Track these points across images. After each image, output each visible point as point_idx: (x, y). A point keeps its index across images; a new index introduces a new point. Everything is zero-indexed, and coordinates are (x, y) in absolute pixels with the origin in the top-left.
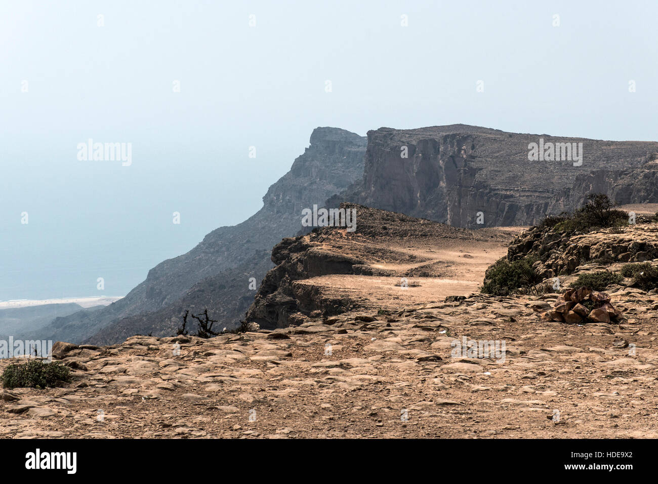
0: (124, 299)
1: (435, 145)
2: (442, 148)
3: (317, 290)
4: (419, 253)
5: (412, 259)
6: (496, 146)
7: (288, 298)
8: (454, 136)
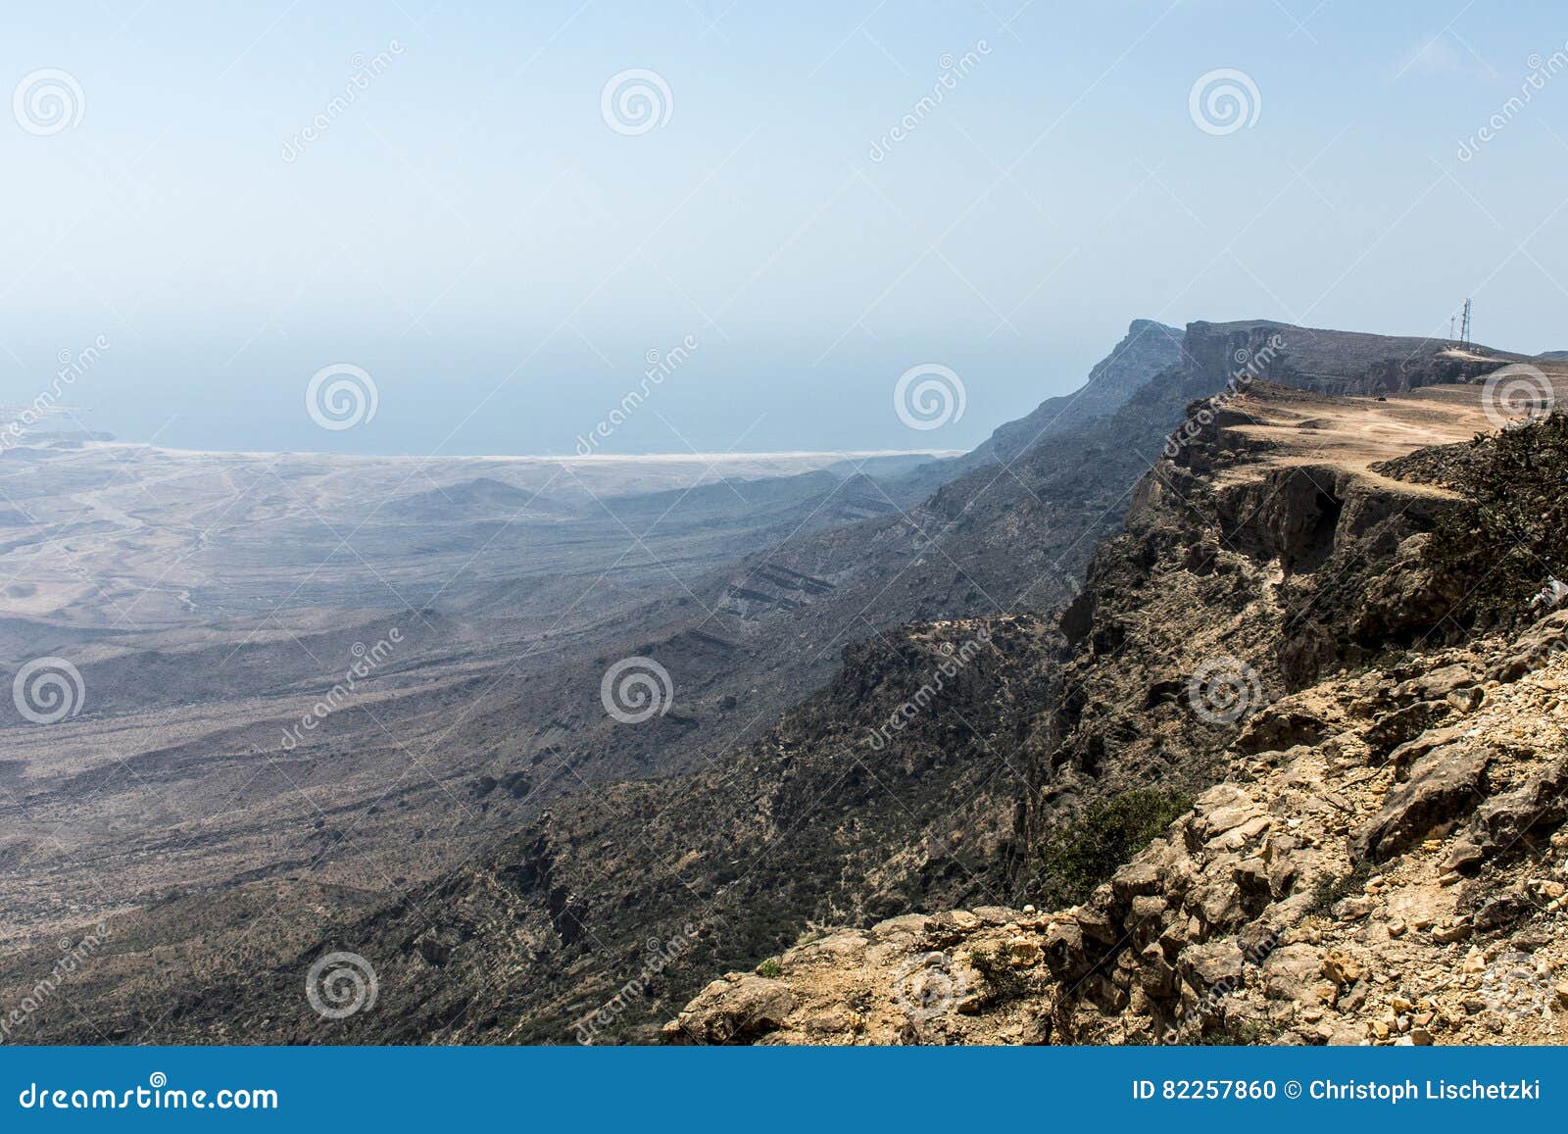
0: (975, 452)
1: (1245, 335)
2: (1251, 339)
3: (1241, 434)
4: (1302, 412)
5: (1297, 417)
6: (1298, 337)
7: (1200, 443)
8: (1261, 329)
